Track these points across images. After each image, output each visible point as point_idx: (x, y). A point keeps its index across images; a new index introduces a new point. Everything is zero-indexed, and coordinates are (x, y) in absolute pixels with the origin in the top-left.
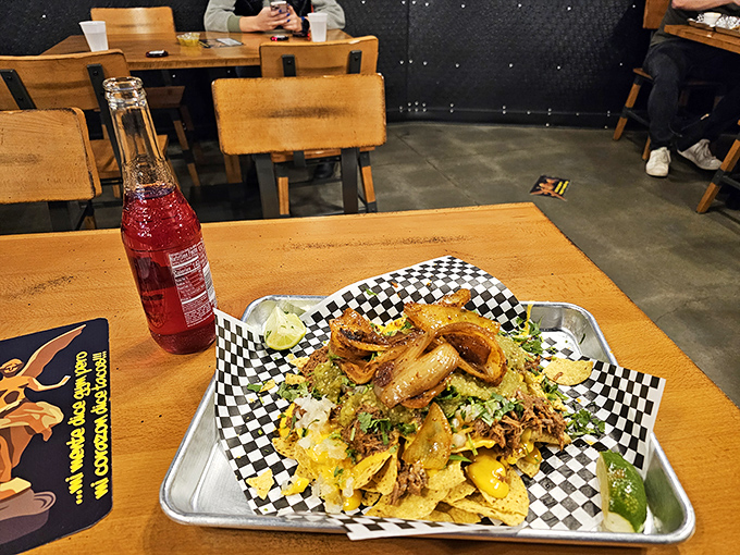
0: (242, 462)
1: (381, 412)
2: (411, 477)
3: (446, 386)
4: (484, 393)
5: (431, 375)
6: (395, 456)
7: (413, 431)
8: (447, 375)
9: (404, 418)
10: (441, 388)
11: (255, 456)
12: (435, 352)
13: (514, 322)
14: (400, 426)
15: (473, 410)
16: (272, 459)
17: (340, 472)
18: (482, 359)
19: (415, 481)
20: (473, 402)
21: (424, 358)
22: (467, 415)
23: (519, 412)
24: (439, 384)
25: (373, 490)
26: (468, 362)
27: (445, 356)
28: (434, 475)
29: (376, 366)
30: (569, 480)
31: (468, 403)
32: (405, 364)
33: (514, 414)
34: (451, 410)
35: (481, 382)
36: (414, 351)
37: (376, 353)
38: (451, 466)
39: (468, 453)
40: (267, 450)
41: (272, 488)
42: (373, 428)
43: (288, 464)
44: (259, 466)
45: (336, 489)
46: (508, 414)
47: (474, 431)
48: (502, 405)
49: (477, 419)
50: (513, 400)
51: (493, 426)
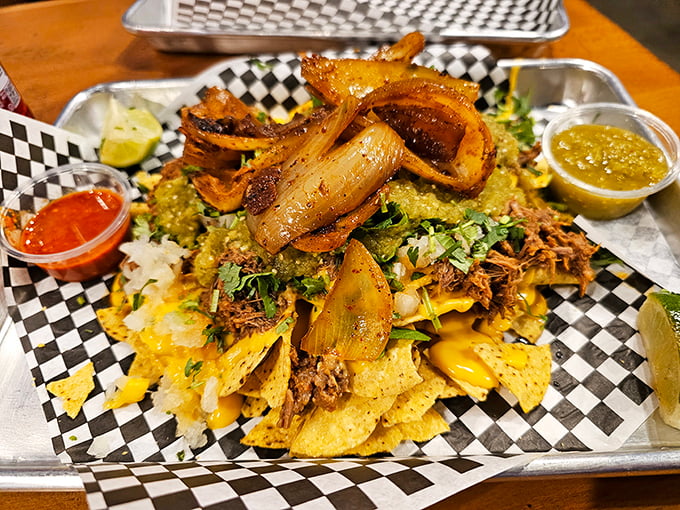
0: (47, 353)
1: (260, 260)
2: (319, 381)
3: (379, 205)
4: (453, 211)
5: (348, 186)
6: (287, 339)
7: (320, 291)
8: (381, 183)
9: (303, 267)
10: (369, 210)
11: (69, 341)
12: (357, 140)
13: (491, 97)
14: (296, 281)
15: (431, 246)
16: (96, 345)
17: (197, 367)
18: (447, 150)
19: (327, 388)
20: (431, 230)
21: (336, 155)
22: (420, 254)
23: (517, 240)
24: (365, 202)
25: (255, 395)
26: (422, 157)
27: (377, 146)
28: (363, 370)
29: (249, 177)
30: (595, 340)
31: (422, 232)
32: (301, 169)
33: (507, 246)
34: (388, 247)
35: (447, 193)
36: (318, 141)
37: (250, 154)
38: (394, 352)
39: (424, 326)
40: (90, 330)
41: (91, 395)
42: (246, 290)
43: (120, 352)
44: (74, 358)
45: (189, 396)
46: (497, 247)
47: (435, 283)
48: (485, 231)
49: (439, 261)
50: (505, 219)
51: (471, 272)
